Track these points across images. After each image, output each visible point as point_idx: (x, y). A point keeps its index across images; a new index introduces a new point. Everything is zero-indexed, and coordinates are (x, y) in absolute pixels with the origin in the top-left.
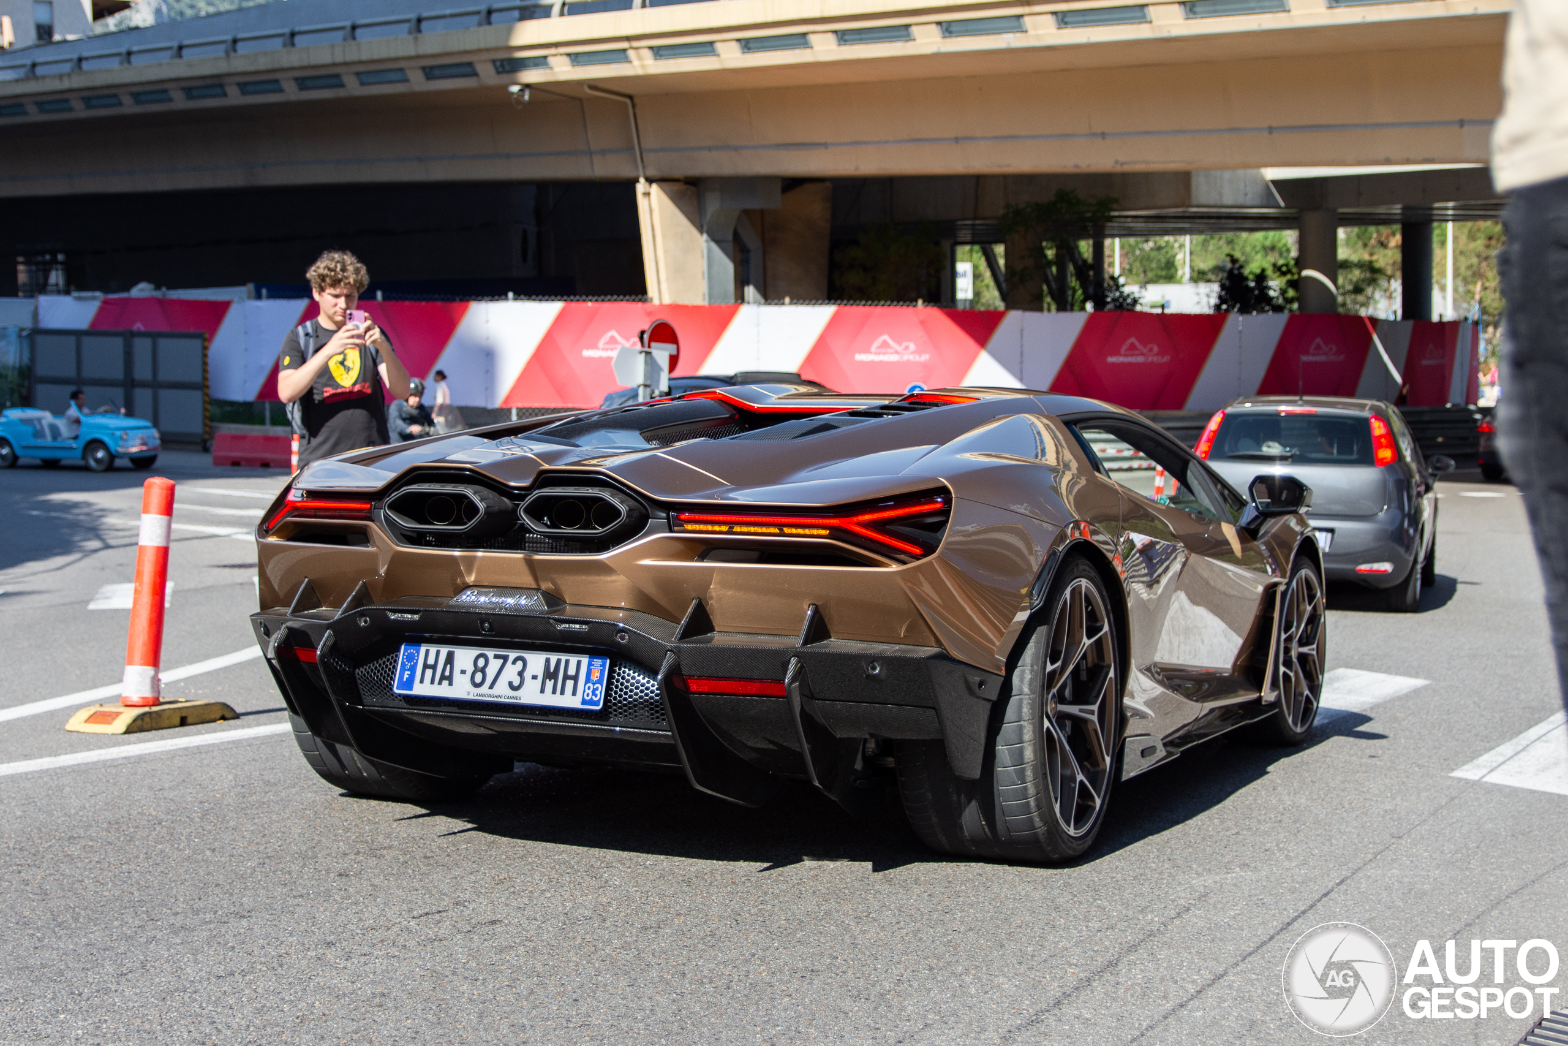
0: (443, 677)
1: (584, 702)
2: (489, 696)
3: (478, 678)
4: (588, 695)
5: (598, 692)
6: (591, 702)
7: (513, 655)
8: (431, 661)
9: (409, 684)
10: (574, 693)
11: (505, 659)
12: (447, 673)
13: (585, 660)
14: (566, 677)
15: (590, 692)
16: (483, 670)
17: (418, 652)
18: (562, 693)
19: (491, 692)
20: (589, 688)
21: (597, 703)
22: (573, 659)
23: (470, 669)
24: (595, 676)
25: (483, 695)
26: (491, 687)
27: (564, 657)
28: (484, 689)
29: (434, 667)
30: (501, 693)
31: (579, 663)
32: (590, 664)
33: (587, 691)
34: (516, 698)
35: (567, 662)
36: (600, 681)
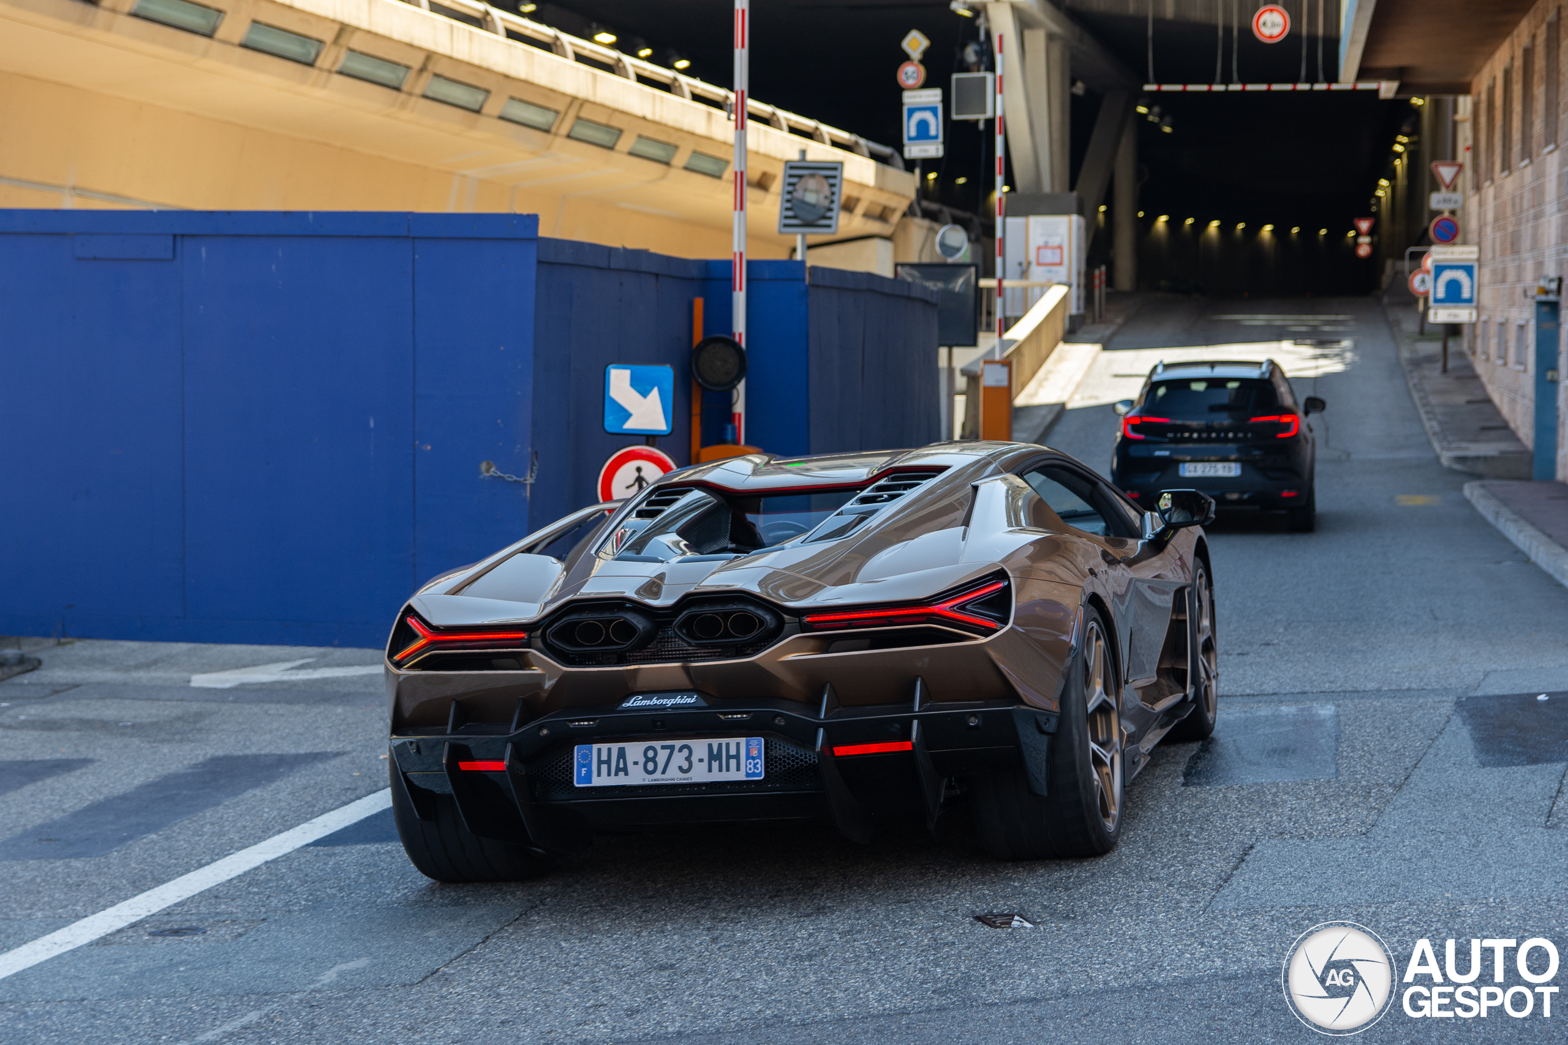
0: (618, 770)
1: (748, 775)
2: (663, 780)
3: (651, 766)
4: (750, 769)
5: (758, 766)
6: (754, 774)
7: (678, 743)
8: (604, 757)
9: (588, 777)
10: (738, 769)
11: (672, 748)
12: (621, 765)
13: (743, 741)
14: (729, 757)
15: (751, 766)
16: (653, 760)
17: (591, 751)
18: (728, 770)
19: (663, 776)
20: (750, 763)
21: (759, 775)
22: (733, 741)
23: (642, 760)
24: (755, 753)
25: (658, 780)
26: (664, 772)
27: (724, 741)
28: (658, 775)
29: (608, 762)
30: (673, 776)
31: (738, 744)
32: (748, 744)
33: (749, 766)
34: (687, 779)
35: (728, 745)
36: (759, 757)
